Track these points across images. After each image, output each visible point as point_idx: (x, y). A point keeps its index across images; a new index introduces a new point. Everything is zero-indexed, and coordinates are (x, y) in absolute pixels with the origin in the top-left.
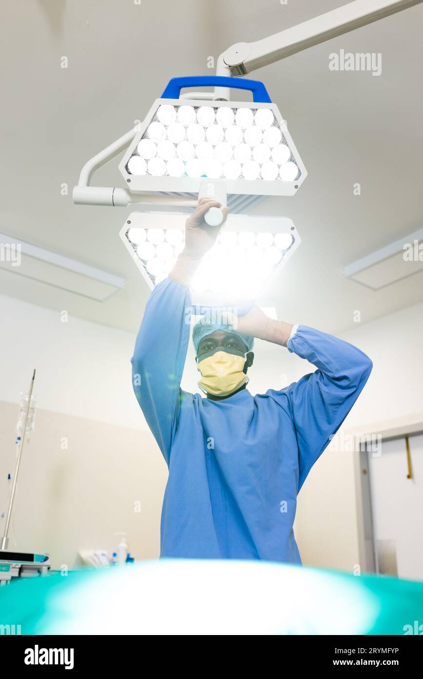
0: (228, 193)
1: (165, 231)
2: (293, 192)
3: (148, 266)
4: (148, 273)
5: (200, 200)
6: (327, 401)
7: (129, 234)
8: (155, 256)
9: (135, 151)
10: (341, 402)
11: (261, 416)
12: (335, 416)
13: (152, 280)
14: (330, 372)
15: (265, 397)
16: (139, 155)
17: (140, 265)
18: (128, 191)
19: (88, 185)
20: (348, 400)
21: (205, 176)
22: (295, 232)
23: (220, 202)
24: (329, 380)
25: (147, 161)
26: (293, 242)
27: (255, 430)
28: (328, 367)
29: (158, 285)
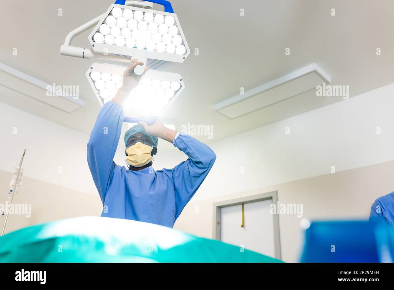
0: (148, 58)
1: (112, 75)
2: (182, 61)
3: (100, 93)
4: (100, 97)
5: (132, 60)
6: (192, 175)
7: (91, 75)
8: (105, 88)
9: (98, 30)
10: (199, 176)
11: (157, 181)
12: (195, 183)
13: (102, 101)
14: (194, 158)
15: (161, 172)
16: (100, 32)
17: (96, 92)
18: (92, 51)
19: (70, 45)
20: (203, 175)
21: (136, 47)
22: (182, 82)
23: (143, 63)
24: (193, 163)
25: (104, 36)
26: (181, 87)
27: (154, 187)
28: (193, 156)
29: (105, 104)
